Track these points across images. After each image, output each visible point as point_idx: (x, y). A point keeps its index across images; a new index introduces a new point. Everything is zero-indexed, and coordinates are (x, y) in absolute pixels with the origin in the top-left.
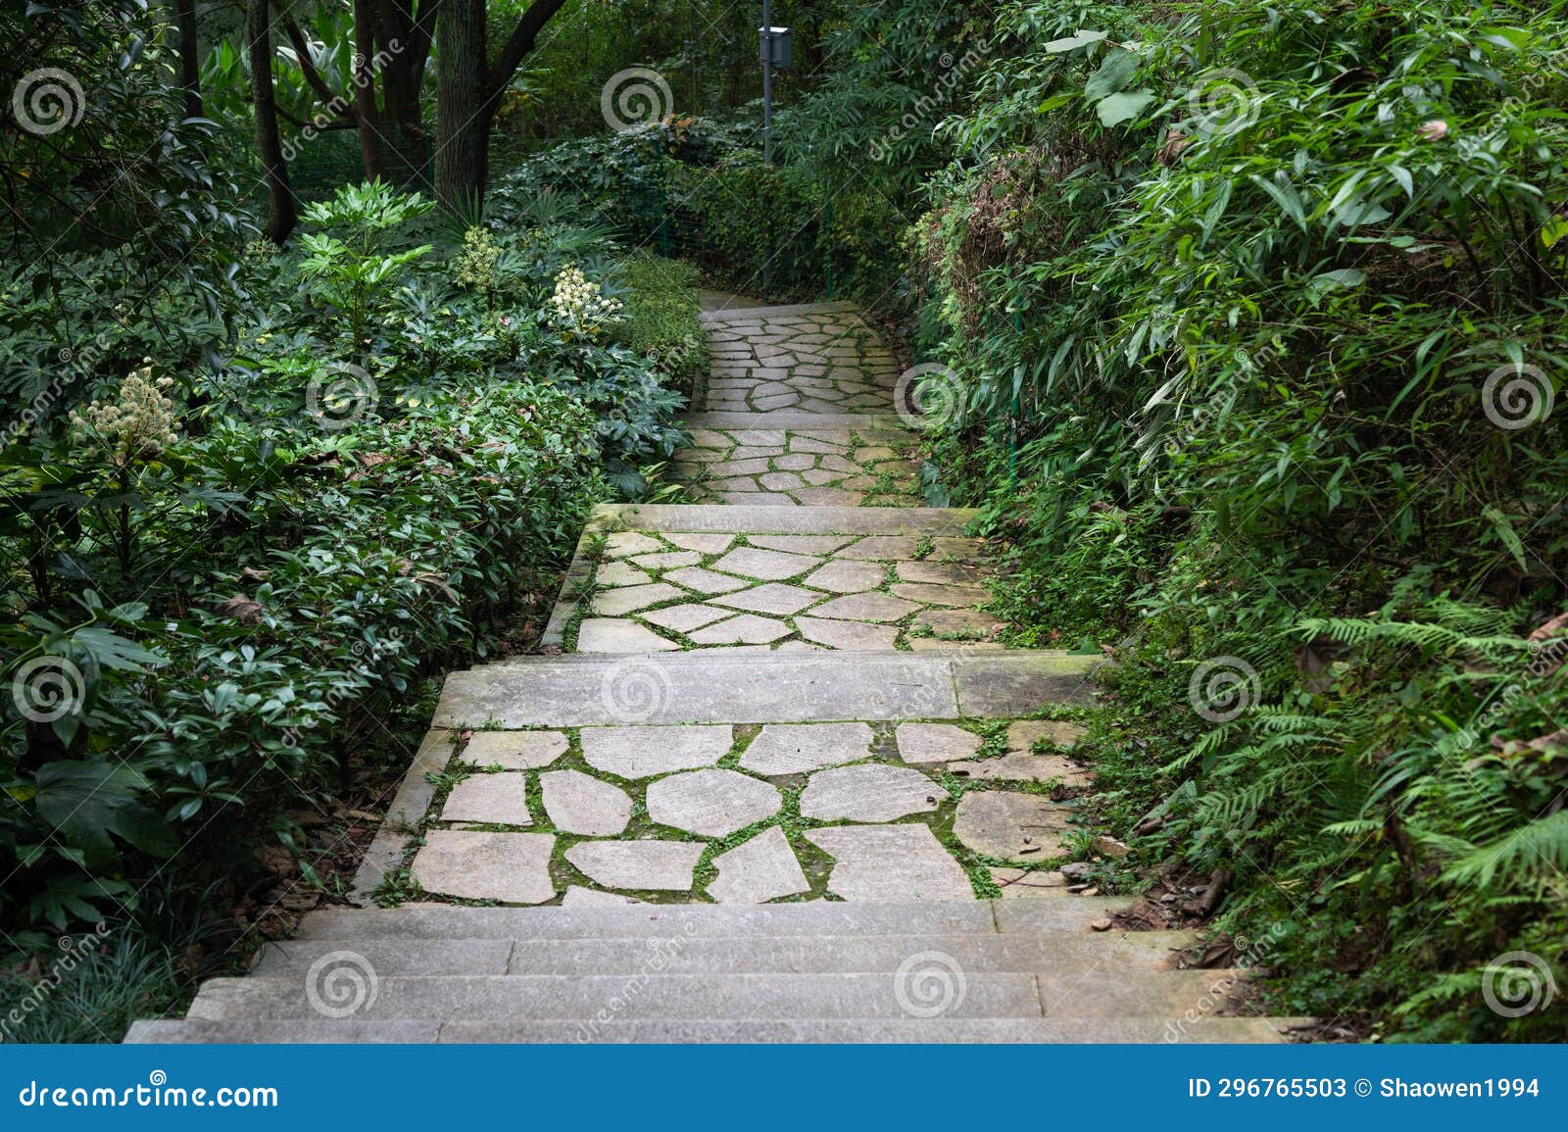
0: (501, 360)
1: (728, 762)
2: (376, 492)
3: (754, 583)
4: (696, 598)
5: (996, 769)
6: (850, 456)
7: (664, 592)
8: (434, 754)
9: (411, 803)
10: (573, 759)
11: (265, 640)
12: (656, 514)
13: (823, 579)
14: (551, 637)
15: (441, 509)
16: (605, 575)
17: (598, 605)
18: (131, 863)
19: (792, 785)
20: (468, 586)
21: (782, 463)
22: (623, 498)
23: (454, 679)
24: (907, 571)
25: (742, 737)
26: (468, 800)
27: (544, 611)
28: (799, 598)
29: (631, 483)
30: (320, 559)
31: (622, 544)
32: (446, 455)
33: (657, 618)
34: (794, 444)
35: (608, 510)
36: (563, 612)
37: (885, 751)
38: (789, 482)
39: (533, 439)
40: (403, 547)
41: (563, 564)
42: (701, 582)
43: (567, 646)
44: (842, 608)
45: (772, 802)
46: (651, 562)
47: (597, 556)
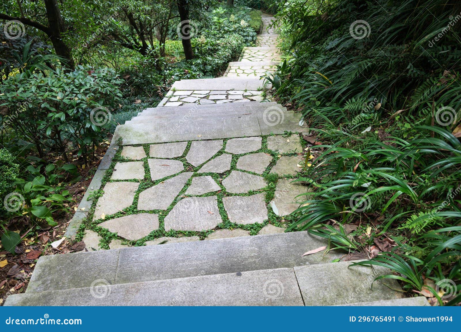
0: (235, 31)
1: (251, 69)
2: (224, 47)
3: (259, 55)
4: (253, 57)
5: (271, 69)
6: (276, 40)
7: (250, 56)
8: (228, 68)
9: (227, 71)
10: (239, 68)
11: (217, 58)
12: (250, 48)
13: (266, 55)
14: (239, 60)
15: (229, 49)
16: (244, 54)
17: (243, 57)
18: (211, 72)
19: (255, 70)
20: (231, 55)
21: (268, 41)
22: (247, 46)
23: (230, 63)
24: (275, 54)
25: (252, 67)
26: (231, 71)
27: (238, 58)
28: (263, 57)
29: (249, 44)
30: (220, 53)
31: (246, 51)
32: (229, 43)
33: (249, 59)
34: (270, 39)
35: (245, 48)
36: (240, 58)
37: (263, 68)
38: (269, 43)
39: (237, 41)
40: (226, 52)
41: (240, 53)
42: (254, 55)
43: (240, 61)
44: (267, 58)
45: (253, 71)
46: (249, 53)
47: (244, 52)
